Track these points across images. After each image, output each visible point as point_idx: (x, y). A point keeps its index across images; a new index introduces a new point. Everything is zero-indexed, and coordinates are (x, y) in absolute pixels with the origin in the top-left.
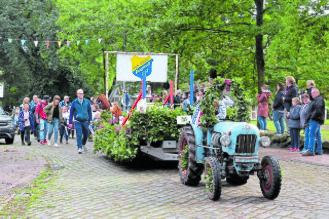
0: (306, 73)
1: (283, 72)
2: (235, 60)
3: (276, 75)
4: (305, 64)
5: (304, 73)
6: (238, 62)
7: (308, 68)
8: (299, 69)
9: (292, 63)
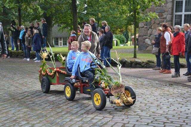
0: (104, 18)
1: (90, 16)
2: (59, 7)
3: (86, 18)
4: (103, 12)
5: (102, 17)
6: (60, 8)
7: (105, 14)
8: (100, 14)
9: (95, 11)
